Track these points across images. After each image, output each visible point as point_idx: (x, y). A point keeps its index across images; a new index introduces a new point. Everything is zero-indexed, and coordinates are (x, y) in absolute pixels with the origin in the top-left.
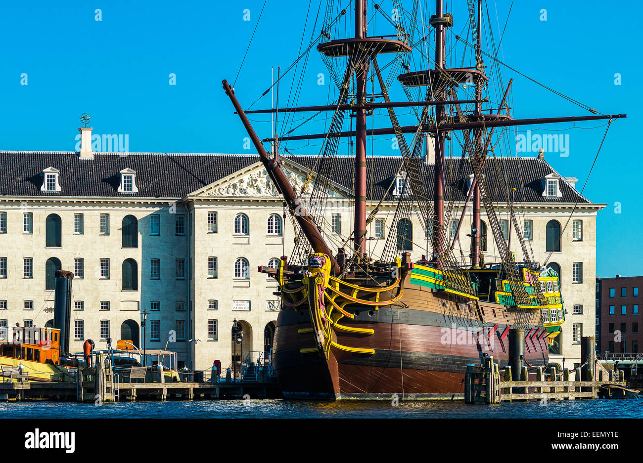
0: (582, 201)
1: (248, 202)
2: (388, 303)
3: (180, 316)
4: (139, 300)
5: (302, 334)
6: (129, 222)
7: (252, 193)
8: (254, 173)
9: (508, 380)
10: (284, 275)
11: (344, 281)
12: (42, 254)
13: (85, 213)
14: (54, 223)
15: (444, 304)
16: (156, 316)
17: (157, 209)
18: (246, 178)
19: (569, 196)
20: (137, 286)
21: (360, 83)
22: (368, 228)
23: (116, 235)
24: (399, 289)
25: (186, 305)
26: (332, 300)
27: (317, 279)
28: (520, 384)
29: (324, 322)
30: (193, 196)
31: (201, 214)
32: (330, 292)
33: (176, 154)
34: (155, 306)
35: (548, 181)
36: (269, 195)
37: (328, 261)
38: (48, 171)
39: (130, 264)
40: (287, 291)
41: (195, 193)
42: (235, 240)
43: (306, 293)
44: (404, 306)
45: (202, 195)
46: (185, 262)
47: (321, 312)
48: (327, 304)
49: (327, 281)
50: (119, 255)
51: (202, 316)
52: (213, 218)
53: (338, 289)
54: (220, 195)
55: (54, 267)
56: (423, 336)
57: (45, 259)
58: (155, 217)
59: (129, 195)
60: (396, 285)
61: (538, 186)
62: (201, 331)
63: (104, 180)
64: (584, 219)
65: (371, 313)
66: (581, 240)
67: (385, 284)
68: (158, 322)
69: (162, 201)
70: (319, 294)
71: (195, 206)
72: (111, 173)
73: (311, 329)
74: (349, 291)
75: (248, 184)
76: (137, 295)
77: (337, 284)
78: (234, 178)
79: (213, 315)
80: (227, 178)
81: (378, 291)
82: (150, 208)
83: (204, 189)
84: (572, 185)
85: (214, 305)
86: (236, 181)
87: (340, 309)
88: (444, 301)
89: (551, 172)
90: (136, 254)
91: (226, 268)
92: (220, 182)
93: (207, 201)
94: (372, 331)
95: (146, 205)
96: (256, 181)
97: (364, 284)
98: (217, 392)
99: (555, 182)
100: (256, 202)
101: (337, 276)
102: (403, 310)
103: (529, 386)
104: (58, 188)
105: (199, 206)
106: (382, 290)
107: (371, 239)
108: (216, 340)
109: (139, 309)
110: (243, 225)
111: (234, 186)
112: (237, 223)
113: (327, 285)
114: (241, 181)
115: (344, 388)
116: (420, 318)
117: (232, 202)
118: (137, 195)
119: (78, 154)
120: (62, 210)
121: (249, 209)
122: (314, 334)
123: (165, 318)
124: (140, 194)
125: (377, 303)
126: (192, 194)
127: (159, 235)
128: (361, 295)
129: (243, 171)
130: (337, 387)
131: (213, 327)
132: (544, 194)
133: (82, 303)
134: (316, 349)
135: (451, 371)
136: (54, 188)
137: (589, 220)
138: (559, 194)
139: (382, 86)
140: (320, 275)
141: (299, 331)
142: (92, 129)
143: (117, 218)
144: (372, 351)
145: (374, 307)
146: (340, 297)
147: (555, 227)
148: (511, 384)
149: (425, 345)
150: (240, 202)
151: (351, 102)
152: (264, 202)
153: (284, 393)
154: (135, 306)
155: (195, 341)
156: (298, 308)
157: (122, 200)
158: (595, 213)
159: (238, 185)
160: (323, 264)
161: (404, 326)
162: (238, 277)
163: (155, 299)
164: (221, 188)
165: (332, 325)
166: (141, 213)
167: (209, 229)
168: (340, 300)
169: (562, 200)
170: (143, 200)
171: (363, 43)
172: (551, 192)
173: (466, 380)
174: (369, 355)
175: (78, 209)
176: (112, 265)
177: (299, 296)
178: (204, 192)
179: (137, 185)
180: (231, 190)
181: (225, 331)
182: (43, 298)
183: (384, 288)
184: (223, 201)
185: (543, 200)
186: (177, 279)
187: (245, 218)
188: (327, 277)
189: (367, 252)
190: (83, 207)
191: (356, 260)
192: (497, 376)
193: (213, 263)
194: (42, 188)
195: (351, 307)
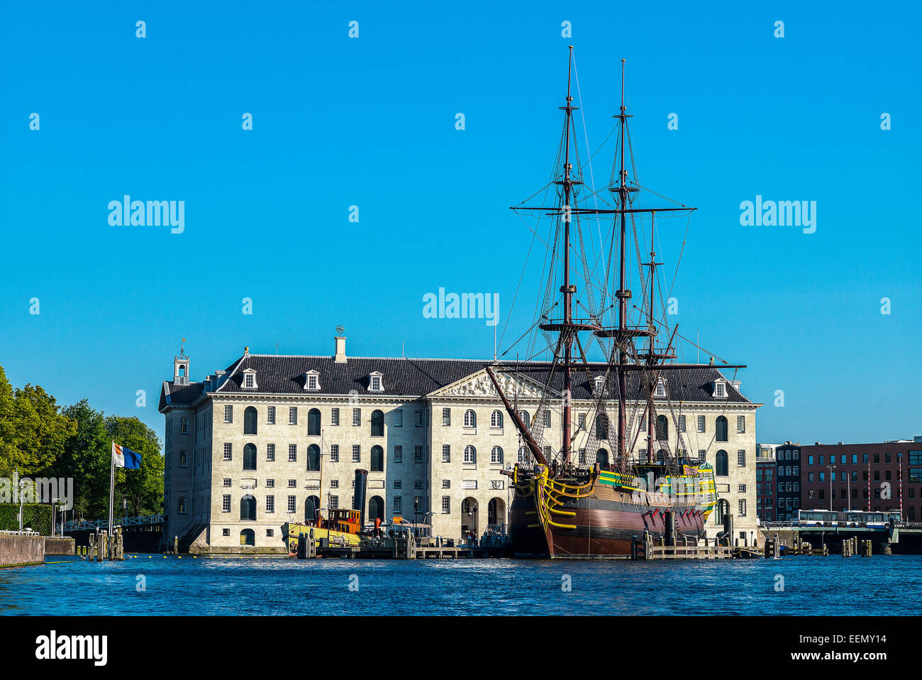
0: (744, 400)
1: (475, 401)
2: (585, 495)
3: (418, 492)
4: (385, 479)
5: (529, 515)
6: (377, 415)
7: (478, 393)
8: (481, 378)
9: (661, 545)
10: (518, 476)
11: (557, 481)
12: (304, 441)
13: (341, 408)
14: (315, 415)
15: (622, 496)
16: (398, 492)
17: (401, 405)
18: (474, 381)
19: (734, 396)
20: (383, 468)
21: (567, 351)
22: (572, 444)
23: (366, 426)
24: (592, 487)
25: (423, 484)
26: (549, 494)
27: (539, 481)
28: (670, 548)
29: (544, 508)
30: (431, 396)
31: (437, 410)
32: (547, 488)
33: (415, 359)
34: (398, 485)
35: (716, 384)
36: (492, 395)
37: (547, 469)
38: (310, 373)
39: (377, 451)
40: (519, 487)
41: (433, 393)
42: (465, 431)
43: (532, 489)
44: (595, 497)
45: (439, 395)
46: (423, 450)
47: (542, 502)
48: (546, 496)
49: (546, 482)
50: (368, 443)
51: (437, 493)
52: (447, 413)
53: (552, 487)
54: (453, 395)
55: (314, 452)
56: (607, 517)
57: (307, 445)
58: (399, 411)
59: (377, 394)
60: (590, 484)
61: (709, 388)
62: (436, 506)
63: (356, 381)
64: (746, 415)
65: (574, 502)
66: (744, 432)
67: (583, 483)
68: (400, 498)
69: (405, 399)
70: (540, 490)
71: (433, 404)
72: (361, 375)
73: (535, 512)
74: (560, 488)
75: (476, 386)
76: (383, 476)
77: (552, 484)
78: (464, 382)
79: (446, 492)
80: (459, 382)
81: (578, 488)
82: (395, 404)
83: (440, 390)
84: (736, 387)
85: (447, 484)
86: (466, 384)
87: (554, 500)
88: (622, 493)
89: (720, 376)
90: (383, 442)
91: (458, 455)
92: (453, 384)
93: (442, 400)
94: (575, 514)
95: (392, 402)
96: (482, 384)
97: (569, 483)
98: (472, 553)
99: (723, 385)
100: (482, 401)
101: (552, 478)
102: (595, 500)
103: (676, 549)
104: (318, 387)
105: (435, 404)
106: (581, 487)
107: (574, 452)
108: (449, 513)
109: (384, 487)
110: (472, 419)
111: (465, 388)
112: (466, 417)
113: (546, 484)
114: (470, 384)
115: (557, 552)
116: (605, 505)
117: (462, 401)
118: (384, 393)
119: (334, 358)
120: (321, 405)
121: (477, 407)
122: (537, 515)
123: (405, 495)
124: (386, 392)
125: (578, 496)
126: (430, 394)
127: (401, 426)
128: (567, 491)
129: (471, 376)
130: (552, 550)
131: (446, 502)
132: (714, 395)
133: (337, 482)
134: (538, 525)
135: (626, 540)
136: (315, 387)
137: (749, 415)
138: (726, 395)
139: (582, 353)
140: (541, 478)
141: (527, 513)
142: (346, 338)
143: (367, 413)
144: (575, 527)
145: (576, 498)
146: (554, 492)
147: (723, 421)
148: (663, 548)
149: (609, 523)
150: (469, 401)
151: (561, 362)
152: (489, 401)
153: (516, 554)
154: (381, 484)
155: (431, 514)
156: (527, 498)
157: (372, 397)
158: (755, 411)
159: (467, 387)
160: (543, 471)
161: (596, 511)
162: (467, 462)
163: (398, 479)
164: (454, 389)
165: (549, 510)
166: (387, 409)
167: (443, 422)
168: (554, 494)
169: (728, 399)
170: (389, 397)
171: (569, 327)
172: (720, 393)
173: (632, 546)
174: (573, 529)
175: (335, 405)
176: (363, 450)
177: (527, 490)
178: (440, 393)
179: (383, 385)
180: (462, 391)
181: (456, 506)
182: (304, 478)
183: (582, 486)
184: (455, 400)
185: (713, 399)
186: (416, 463)
187: (473, 413)
188: (546, 479)
189: (571, 461)
190: (340, 403)
191: (564, 467)
192: (651, 543)
193: (447, 449)
194: (305, 387)
195: (561, 498)
